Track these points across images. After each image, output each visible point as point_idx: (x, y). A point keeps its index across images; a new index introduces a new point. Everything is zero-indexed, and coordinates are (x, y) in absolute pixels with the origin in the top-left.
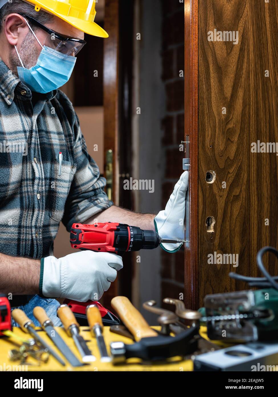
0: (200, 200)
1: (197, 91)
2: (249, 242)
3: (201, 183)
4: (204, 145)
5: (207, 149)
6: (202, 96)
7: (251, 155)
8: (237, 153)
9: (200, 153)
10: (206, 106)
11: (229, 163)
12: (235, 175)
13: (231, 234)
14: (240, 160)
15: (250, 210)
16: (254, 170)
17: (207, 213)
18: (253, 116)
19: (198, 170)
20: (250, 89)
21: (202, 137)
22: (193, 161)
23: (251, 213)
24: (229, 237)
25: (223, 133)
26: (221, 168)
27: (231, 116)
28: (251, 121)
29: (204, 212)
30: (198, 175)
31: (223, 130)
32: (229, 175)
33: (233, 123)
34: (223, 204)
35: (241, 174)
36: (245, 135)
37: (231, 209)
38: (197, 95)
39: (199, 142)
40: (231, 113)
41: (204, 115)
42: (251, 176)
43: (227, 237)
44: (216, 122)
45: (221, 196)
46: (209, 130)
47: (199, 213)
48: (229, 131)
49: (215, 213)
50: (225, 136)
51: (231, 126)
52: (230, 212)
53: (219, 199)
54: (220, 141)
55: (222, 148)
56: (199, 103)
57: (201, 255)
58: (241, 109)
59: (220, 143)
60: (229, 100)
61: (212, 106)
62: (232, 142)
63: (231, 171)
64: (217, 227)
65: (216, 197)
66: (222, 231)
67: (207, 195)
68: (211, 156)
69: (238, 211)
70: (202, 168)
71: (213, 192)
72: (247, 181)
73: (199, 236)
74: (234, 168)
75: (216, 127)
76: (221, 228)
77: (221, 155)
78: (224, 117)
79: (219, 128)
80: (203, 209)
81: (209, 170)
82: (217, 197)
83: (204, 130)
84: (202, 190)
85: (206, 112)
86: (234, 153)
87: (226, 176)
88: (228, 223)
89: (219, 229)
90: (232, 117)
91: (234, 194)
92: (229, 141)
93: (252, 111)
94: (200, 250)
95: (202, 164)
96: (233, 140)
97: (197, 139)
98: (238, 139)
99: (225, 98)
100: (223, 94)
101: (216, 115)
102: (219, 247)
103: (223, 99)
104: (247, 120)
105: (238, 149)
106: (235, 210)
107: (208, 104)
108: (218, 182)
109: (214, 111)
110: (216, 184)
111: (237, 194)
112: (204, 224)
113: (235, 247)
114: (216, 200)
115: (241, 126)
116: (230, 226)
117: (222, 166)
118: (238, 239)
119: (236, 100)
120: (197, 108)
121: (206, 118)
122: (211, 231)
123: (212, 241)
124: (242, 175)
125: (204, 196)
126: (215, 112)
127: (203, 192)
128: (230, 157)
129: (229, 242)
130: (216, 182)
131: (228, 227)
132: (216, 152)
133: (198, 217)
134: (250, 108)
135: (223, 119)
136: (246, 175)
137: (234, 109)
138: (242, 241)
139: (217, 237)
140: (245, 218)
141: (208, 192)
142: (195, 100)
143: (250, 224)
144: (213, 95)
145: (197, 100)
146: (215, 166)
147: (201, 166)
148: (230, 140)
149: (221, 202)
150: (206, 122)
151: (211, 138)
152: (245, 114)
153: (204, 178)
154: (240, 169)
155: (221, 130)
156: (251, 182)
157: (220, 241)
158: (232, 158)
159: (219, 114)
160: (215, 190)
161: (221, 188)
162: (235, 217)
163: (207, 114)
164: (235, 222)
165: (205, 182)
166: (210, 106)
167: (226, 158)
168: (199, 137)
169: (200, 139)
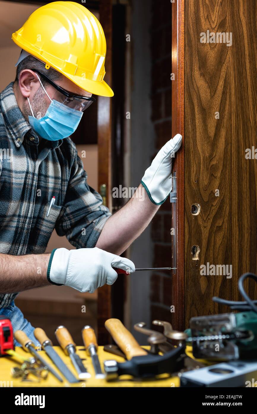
0: (186, 230)
1: (183, 130)
3: (187, 215)
4: (189, 180)
5: (192, 184)
6: (188, 135)
7: (233, 189)
8: (220, 188)
9: (186, 187)
11: (213, 196)
12: (218, 207)
13: (214, 262)
14: (223, 193)
15: (232, 240)
16: (235, 203)
17: (192, 242)
18: (235, 153)
19: (184, 203)
20: (232, 129)
21: (187, 173)
22: (180, 195)
23: (233, 243)
25: (207, 169)
26: (205, 201)
27: (215, 154)
28: (233, 158)
29: (190, 242)
30: (184, 208)
31: (207, 167)
32: (213, 208)
34: (207, 234)
35: (224, 206)
36: (227, 171)
37: (215, 239)
38: (183, 134)
39: (185, 177)
40: (214, 151)
41: (189, 153)
42: (232, 208)
44: (200, 160)
45: (205, 227)
46: (194, 166)
47: (185, 242)
48: (213, 167)
49: (200, 243)
50: (209, 172)
51: (214, 162)
52: (213, 242)
54: (204, 177)
56: (185, 142)
57: (187, 281)
58: (224, 147)
59: (205, 179)
60: (212, 139)
61: (197, 144)
62: (215, 177)
63: (214, 204)
64: (202, 255)
65: (200, 228)
66: (206, 259)
67: (193, 226)
68: (196, 190)
69: (221, 240)
70: (188, 201)
71: (198, 223)
72: (229, 213)
73: (185, 263)
74: (217, 201)
75: (200, 164)
76: (205, 256)
77: (205, 189)
79: (204, 165)
80: (189, 238)
81: (194, 203)
82: (202, 228)
83: (189, 167)
84: (188, 221)
85: (192, 150)
87: (210, 208)
88: (211, 251)
89: (203, 257)
90: (216, 155)
91: (217, 225)
92: (212, 176)
93: (234, 149)
94: (186, 276)
95: (187, 197)
96: (216, 175)
97: (183, 175)
98: (221, 174)
99: (209, 137)
100: (207, 134)
101: (200, 153)
103: (207, 138)
104: (229, 158)
105: (220, 184)
106: (218, 240)
107: (193, 143)
108: (202, 214)
109: (199, 148)
110: (201, 216)
111: (220, 225)
112: (190, 252)
114: (201, 230)
115: (223, 163)
116: (213, 254)
117: (206, 199)
119: (219, 139)
120: (183, 146)
121: (192, 155)
122: (196, 259)
123: (197, 268)
124: (225, 208)
125: (190, 227)
126: (199, 150)
127: (189, 223)
128: (213, 191)
130: (201, 214)
131: (212, 256)
132: (201, 187)
133: (184, 246)
134: (231, 146)
135: (207, 156)
136: (228, 207)
137: (217, 147)
140: (227, 247)
141: (193, 223)
143: (231, 252)
144: (198, 134)
146: (199, 199)
147: (187, 199)
148: (214, 176)
149: (205, 232)
150: (192, 159)
151: (196, 174)
152: (227, 152)
153: (190, 210)
154: (223, 202)
156: (232, 214)
159: (203, 152)
160: (200, 222)
161: (205, 220)
162: (218, 246)
163: (193, 152)
164: (219, 251)
165: (191, 215)
166: (195, 145)
167: (210, 192)
168: (185, 173)
169: (187, 175)
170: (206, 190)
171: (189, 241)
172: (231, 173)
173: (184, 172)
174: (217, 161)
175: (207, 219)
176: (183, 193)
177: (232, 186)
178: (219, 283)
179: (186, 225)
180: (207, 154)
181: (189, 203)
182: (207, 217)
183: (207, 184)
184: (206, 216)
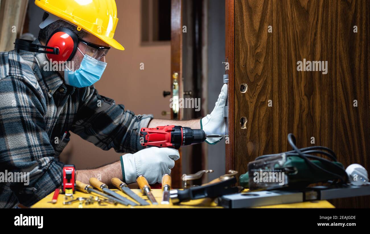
0: (236, 105)
1: (233, 25)
2: (273, 136)
3: (236, 93)
4: (238, 65)
5: (241, 68)
6: (237, 29)
7: (274, 72)
8: (263, 71)
9: (236, 71)
10: (240, 36)
11: (258, 78)
12: (262, 86)
13: (259, 130)
14: (266, 75)
15: (273, 113)
16: (276, 83)
17: (241, 114)
18: (276, 43)
19: (234, 83)
20: (273, 24)
21: (237, 59)
22: (231, 76)
23: (274, 115)
24: (257, 132)
25: (253, 56)
26: (251, 81)
27: (259, 44)
28: (274, 47)
29: (239, 114)
30: (234, 87)
31: (253, 54)
32: (258, 87)
33: (260, 49)
34: (253, 108)
35: (267, 86)
36: (269, 57)
37: (259, 112)
38: (233, 28)
39: (235, 62)
40: (259, 41)
41: (238, 43)
42: (274, 87)
43: (256, 132)
44: (247, 48)
45: (251, 102)
46: (243, 54)
47: (235, 114)
48: (257, 54)
49: (247, 115)
50: (255, 58)
51: (259, 50)
52: (258, 114)
53: (250, 104)
54: (251, 62)
55: (252, 67)
56: (235, 34)
57: (236, 145)
58: (266, 39)
59: (251, 64)
60: (257, 32)
61: (244, 36)
62: (260, 63)
63: (259, 84)
64: (249, 125)
65: (247, 102)
66: (252, 128)
67: (241, 101)
68: (244, 73)
69: (264, 113)
70: (237, 82)
71: (245, 99)
72: (271, 91)
73: (235, 131)
74: (261, 82)
75: (248, 52)
76: (252, 125)
77: (251, 72)
78: (254, 44)
79: (250, 52)
80: (238, 111)
81: (243, 83)
82: (249, 103)
83: (239, 54)
84: (237, 98)
85: (240, 40)
86: (261, 71)
87: (255, 87)
88: (257, 122)
89: (250, 127)
90: (260, 44)
91: (261, 100)
92: (257, 62)
93: (275, 40)
94: (235, 141)
95: (237, 78)
96: (260, 61)
97: (233, 60)
98: (264, 60)
99: (254, 30)
100: (253, 28)
101: (247, 43)
102: (250, 140)
103: (253, 31)
104: (271, 47)
105: (264, 68)
106: (261, 113)
107: (242, 35)
108: (249, 92)
109: (246, 39)
110: (248, 93)
111: (264, 101)
112: (239, 123)
113: (262, 140)
114: (248, 105)
115: (266, 51)
116: (258, 124)
117: (252, 80)
118: (264, 134)
119: (263, 32)
120: (233, 38)
121: (240, 45)
122: (245, 128)
123: (245, 135)
124: (267, 87)
125: (239, 102)
126: (247, 41)
127: (238, 99)
128: (258, 74)
129: (257, 136)
130: (248, 92)
131: (257, 125)
132: (248, 70)
133: (234, 117)
134: (273, 38)
135: (253, 46)
136: (270, 87)
137: (261, 39)
138: (267, 135)
139: (249, 132)
140: (269, 118)
141: (242, 99)
142: (232, 32)
143: (273, 123)
144: (245, 28)
145: (233, 32)
146: (247, 80)
147: (236, 80)
148: (258, 61)
149: (252, 107)
150: (241, 48)
151: (244, 60)
152: (269, 42)
153: (239, 88)
154: (265, 82)
155: (252, 54)
156: (274, 92)
157: (251, 135)
158: (260, 75)
159: (250, 42)
160: (247, 98)
161: (251, 96)
162: (262, 118)
163: (241, 42)
164: (262, 121)
165: (240, 92)
166: (243, 37)
167: (255, 75)
168: (235, 59)
169: (236, 60)
170: (252, 73)
171: (238, 113)
172: (273, 58)
173: (234, 59)
174: (261, 49)
175: (253, 96)
176: (233, 75)
177: (274, 69)
178: (263, 147)
179: (236, 101)
180: (253, 44)
181: (238, 83)
182: (253, 94)
183: (253, 68)
184: (252, 94)
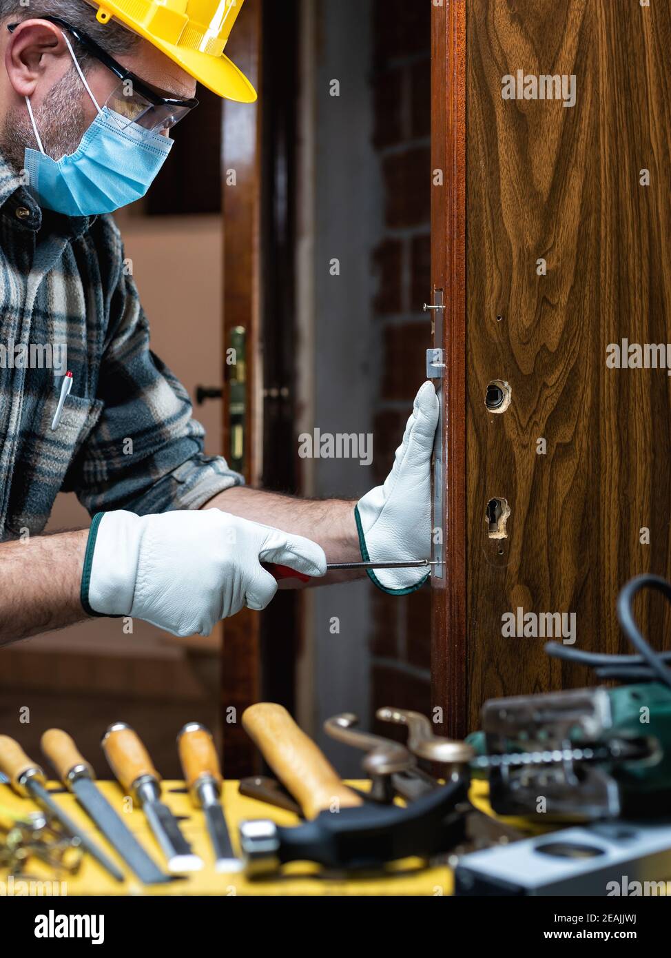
0: (472, 455)
1: (463, 175)
2: (598, 563)
3: (473, 412)
4: (480, 314)
5: (489, 325)
6: (476, 189)
7: (602, 340)
8: (566, 336)
9: (471, 335)
10: (486, 215)
11: (546, 358)
12: (561, 391)
13: (550, 544)
14: (574, 352)
15: (600, 482)
16: (609, 379)
17: (488, 488)
18: (609, 239)
19: (466, 378)
20: (600, 171)
21: (475, 293)
22: (454, 356)
23: (602, 489)
24: (544, 552)
25: (531, 284)
26: (524, 372)
27: (552, 241)
28: (602, 252)
29: (481, 487)
30: (467, 393)
31: (529, 278)
32: (546, 393)
33: (555, 258)
34: (529, 467)
35: (578, 387)
36: (587, 288)
37: (552, 480)
38: (462, 185)
39: (469, 307)
40: (550, 232)
41: (480, 238)
42: (601, 394)
43: (541, 549)
44: (512, 256)
45: (524, 447)
46: (495, 276)
47: (469, 489)
48: (546, 278)
49: (509, 491)
50: (536, 292)
51: (549, 265)
52: (547, 488)
53: (520, 452)
54: (522, 305)
55: (527, 324)
56: (469, 208)
57: (473, 597)
58: (576, 223)
59: (523, 311)
60: (545, 199)
61: (501, 214)
62: (554, 307)
63: (551, 380)
64: (516, 525)
65: (511, 447)
66: (527, 536)
67: (490, 443)
68: (500, 342)
69: (570, 483)
70: (476, 374)
71: (504, 435)
72: (591, 408)
73: (469, 548)
74: (558, 373)
75: (511, 269)
76: (525, 526)
77: (525, 341)
78: (534, 243)
79: (521, 273)
80: (479, 478)
81: (494, 378)
82: (515, 448)
83: (481, 276)
84: (476, 430)
85: (487, 229)
86: (559, 336)
87: (538, 394)
88: (542, 515)
89: (519, 532)
90: (554, 243)
91: (558, 439)
92: (545, 303)
93: (606, 227)
94: (470, 583)
95: (475, 362)
96: (556, 300)
97: (463, 299)
98: (569, 298)
99: (536, 194)
100: (531, 184)
101: (511, 238)
102: (519, 578)
103: (530, 197)
104: (591, 252)
105: (567, 325)
106: (560, 482)
107: (491, 210)
108: (516, 410)
109: (506, 226)
110: (513, 415)
111: (568, 440)
112: (482, 518)
113: (560, 578)
114: (512, 455)
115: (576, 267)
116: (548, 523)
117: (527, 369)
118: (569, 557)
119: (563, 200)
120: (463, 219)
121: (487, 245)
122: (500, 535)
123: (503, 560)
124: (579, 392)
125: (481, 445)
126: (508, 230)
127: (479, 436)
128: (548, 345)
129: (545, 563)
130: (512, 409)
131: (543, 526)
132: (513, 333)
133: (467, 498)
134: (598, 220)
135: (530, 248)
136: (589, 391)
137: (558, 223)
138: (579, 562)
139: (516, 551)
140: (586, 502)
141: (491, 435)
142: (458, 199)
143: (599, 517)
144: (504, 184)
145: (462, 198)
146: (508, 369)
147: (473, 367)
148: (548, 301)
149: (525, 461)
150: (488, 254)
151: (499, 297)
152: (587, 235)
153: (483, 398)
154: (574, 374)
155: (526, 276)
156: (601, 408)
157: (522, 560)
158: (553, 349)
159: (520, 236)
160: (511, 431)
161: (524, 425)
162: (560, 499)
163: (490, 235)
164: (562, 512)
165: (485, 411)
166: (496, 216)
167: (539, 348)
168: (469, 295)
169: (472, 299)
170: (527, 343)
171: (478, 485)
172: (598, 293)
173: (466, 292)
174: (558, 260)
175: (531, 424)
176: (463, 350)
177: (602, 331)
178: (563, 604)
179: (472, 441)
180: (530, 243)
181: (479, 377)
182: (531, 418)
183: (530, 326)
184: (528, 416)
